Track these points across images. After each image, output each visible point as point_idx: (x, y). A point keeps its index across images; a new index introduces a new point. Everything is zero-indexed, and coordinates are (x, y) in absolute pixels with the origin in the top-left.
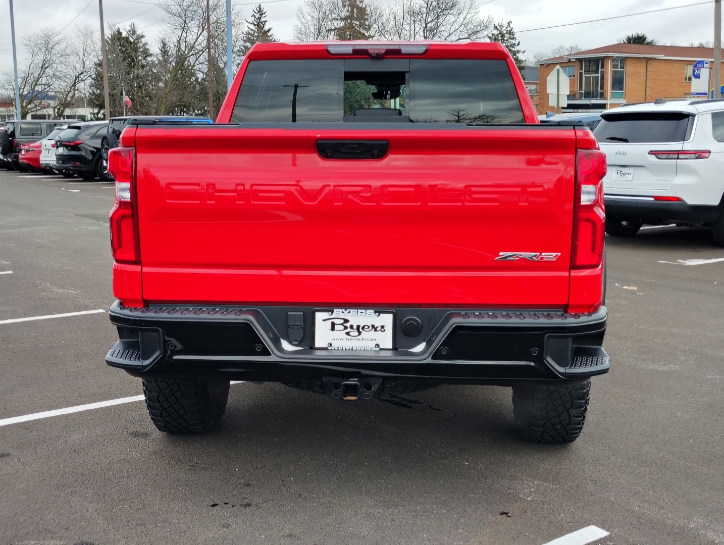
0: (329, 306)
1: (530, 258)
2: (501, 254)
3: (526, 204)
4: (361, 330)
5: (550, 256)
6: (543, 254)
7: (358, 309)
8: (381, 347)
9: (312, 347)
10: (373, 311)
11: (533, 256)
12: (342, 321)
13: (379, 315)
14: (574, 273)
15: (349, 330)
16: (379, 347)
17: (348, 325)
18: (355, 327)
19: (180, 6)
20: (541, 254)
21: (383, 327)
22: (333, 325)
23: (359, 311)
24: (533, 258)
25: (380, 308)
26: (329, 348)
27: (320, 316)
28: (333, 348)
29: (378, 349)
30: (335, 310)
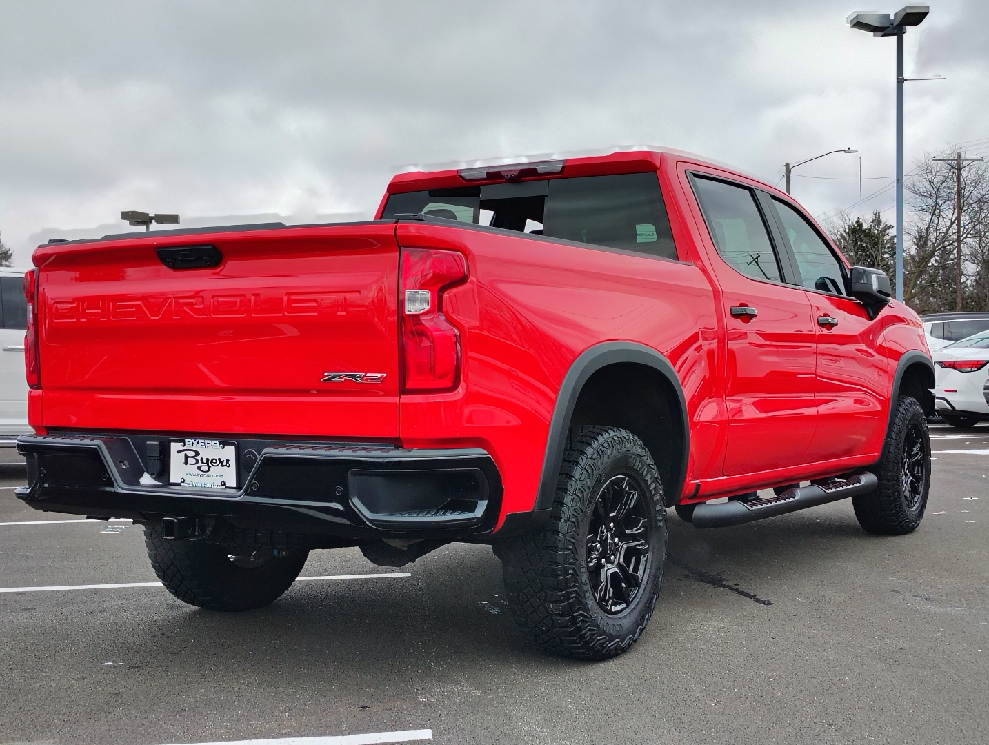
0: (181, 436)
1: (355, 379)
2: (326, 374)
3: (344, 313)
4: (210, 465)
5: (376, 377)
6: (368, 375)
7: (204, 439)
8: (227, 485)
9: (167, 483)
10: (217, 442)
11: (358, 377)
12: (193, 454)
13: (223, 448)
14: (406, 399)
15: (200, 464)
16: (224, 485)
17: (199, 458)
18: (205, 461)
19: (930, 182)
20: (365, 376)
21: (228, 461)
22: (186, 457)
23: (206, 441)
24: (358, 379)
25: (223, 438)
26: (182, 484)
27: (175, 447)
28: (184, 484)
29: (224, 487)
30: (186, 440)
